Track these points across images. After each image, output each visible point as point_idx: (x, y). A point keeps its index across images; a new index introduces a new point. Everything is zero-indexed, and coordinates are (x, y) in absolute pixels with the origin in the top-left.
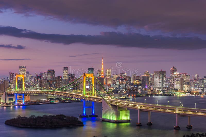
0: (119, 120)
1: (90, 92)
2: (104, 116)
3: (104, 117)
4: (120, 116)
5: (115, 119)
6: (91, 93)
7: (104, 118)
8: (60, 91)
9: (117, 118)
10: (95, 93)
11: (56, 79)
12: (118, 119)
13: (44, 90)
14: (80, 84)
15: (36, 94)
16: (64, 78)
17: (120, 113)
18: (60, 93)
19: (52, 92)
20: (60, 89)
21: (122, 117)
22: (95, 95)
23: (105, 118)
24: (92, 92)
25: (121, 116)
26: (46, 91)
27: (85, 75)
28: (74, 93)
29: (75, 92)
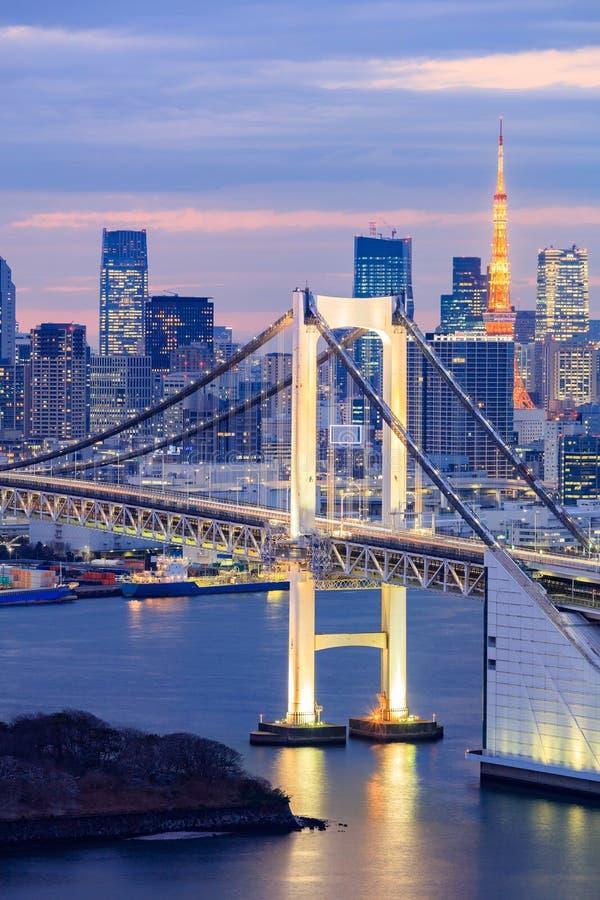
2: (505, 735)
3: (504, 744)
7: (505, 749)
8: (64, 473)
14: (258, 401)
16: (104, 341)
18: (60, 490)
20: (55, 455)
22: (418, 521)
23: (515, 751)
27: (310, 315)
28: (204, 495)
29: (211, 486)
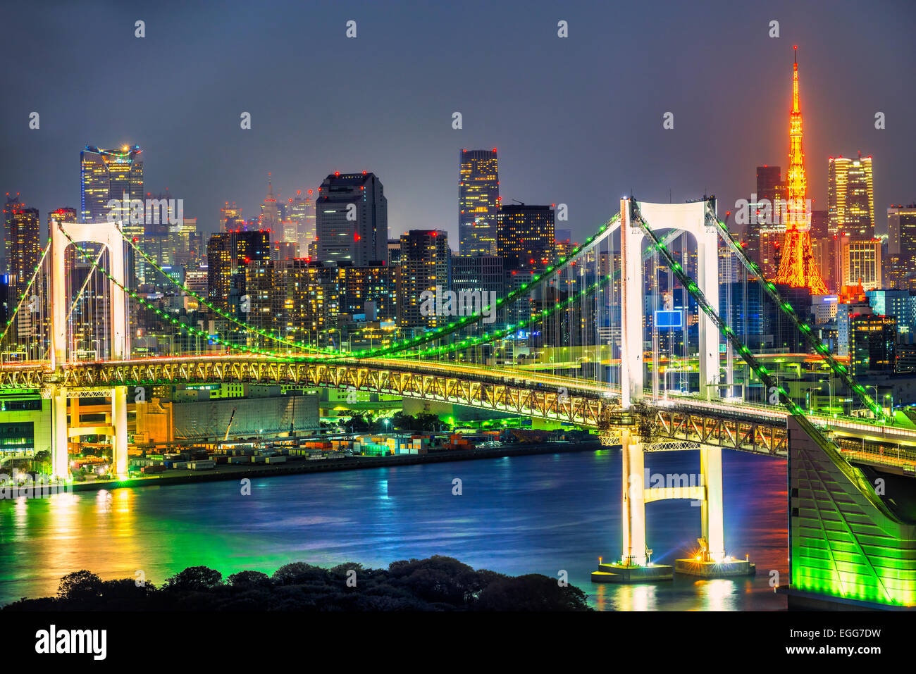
1: (684, 366)
2: (809, 570)
6: (697, 370)
10: (723, 372)
11: (396, 254)
13: (291, 355)
15: (225, 386)
18: (428, 372)
19: (358, 365)
20: (422, 342)
22: (730, 392)
24: (701, 363)
26: (306, 362)
27: (635, 219)
28: (549, 373)
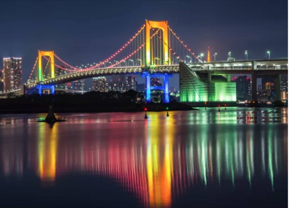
0: (213, 100)
4: (214, 92)
5: (204, 98)
9: (208, 97)
12: (210, 99)
17: (214, 87)
21: (218, 95)
25: (216, 94)
